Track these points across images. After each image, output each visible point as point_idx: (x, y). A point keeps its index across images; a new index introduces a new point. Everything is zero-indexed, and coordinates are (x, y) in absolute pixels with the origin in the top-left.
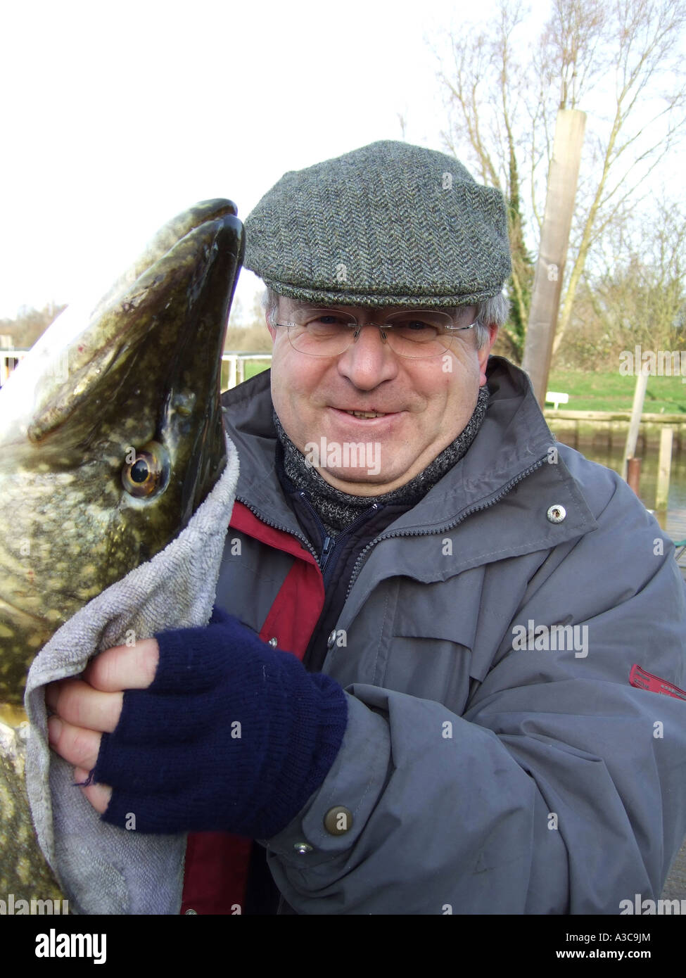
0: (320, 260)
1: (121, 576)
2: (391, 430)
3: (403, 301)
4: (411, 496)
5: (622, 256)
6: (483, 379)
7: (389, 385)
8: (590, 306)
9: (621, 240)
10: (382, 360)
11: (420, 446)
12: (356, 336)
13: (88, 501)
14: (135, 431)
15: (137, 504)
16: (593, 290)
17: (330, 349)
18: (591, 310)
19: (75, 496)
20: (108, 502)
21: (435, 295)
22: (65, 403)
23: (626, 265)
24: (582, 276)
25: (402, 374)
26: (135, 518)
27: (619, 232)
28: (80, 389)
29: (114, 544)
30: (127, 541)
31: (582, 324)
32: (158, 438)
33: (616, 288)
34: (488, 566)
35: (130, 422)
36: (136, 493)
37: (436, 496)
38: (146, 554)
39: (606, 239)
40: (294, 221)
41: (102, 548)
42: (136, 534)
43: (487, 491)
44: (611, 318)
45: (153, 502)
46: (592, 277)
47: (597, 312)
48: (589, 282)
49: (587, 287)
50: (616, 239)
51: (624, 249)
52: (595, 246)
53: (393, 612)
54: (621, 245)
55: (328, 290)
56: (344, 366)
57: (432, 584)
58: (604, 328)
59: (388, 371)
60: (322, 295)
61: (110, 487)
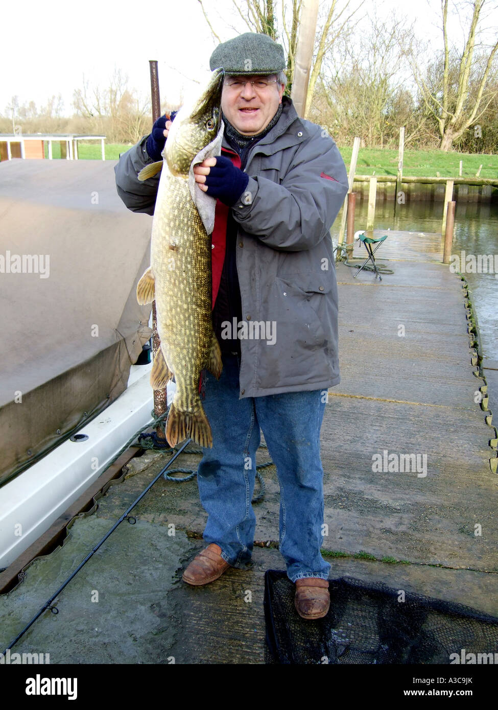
0: (234, 65)
1: (208, 145)
2: (256, 115)
3: (256, 73)
4: (263, 135)
5: (347, 62)
6: (280, 101)
7: (254, 100)
8: (325, 99)
9: (347, 51)
10: (252, 91)
11: (264, 120)
12: (245, 86)
13: (201, 130)
14: (208, 116)
15: (210, 130)
16: (326, 88)
17: (238, 91)
18: (325, 103)
19: (198, 129)
20: (205, 130)
21: (265, 71)
22: (197, 111)
23: (350, 69)
24: (319, 77)
25: (258, 97)
26: (210, 133)
27: (345, 44)
28: (200, 108)
29: (206, 138)
30: (208, 138)
31: (319, 113)
32: (212, 117)
33: (342, 87)
34: (284, 150)
35: (207, 114)
36: (210, 128)
37: (269, 135)
38: (212, 140)
39: (336, 50)
40: (225, 56)
41: (204, 139)
42: (210, 137)
43: (281, 131)
44: (340, 109)
45: (213, 130)
46: (326, 78)
47: (330, 104)
48: (324, 82)
49: (323, 85)
50: (343, 49)
51: (348, 57)
52: (328, 54)
53: (260, 165)
54: (346, 54)
55: (237, 72)
56: (242, 95)
57: (269, 156)
58: (335, 115)
59: (254, 95)
60: (236, 73)
61: (204, 127)
